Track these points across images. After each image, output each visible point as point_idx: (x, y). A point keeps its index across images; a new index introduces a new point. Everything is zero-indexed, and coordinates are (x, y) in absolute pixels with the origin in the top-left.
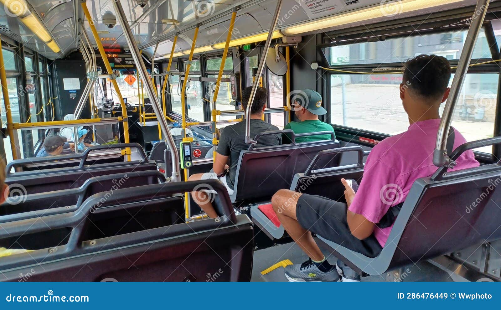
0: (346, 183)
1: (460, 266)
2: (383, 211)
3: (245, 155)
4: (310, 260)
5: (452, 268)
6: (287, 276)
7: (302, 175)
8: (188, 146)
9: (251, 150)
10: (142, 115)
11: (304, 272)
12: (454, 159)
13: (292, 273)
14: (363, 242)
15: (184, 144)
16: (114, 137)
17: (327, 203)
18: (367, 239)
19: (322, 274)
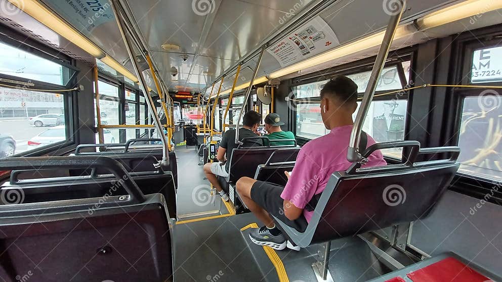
0: (288, 174)
1: (376, 239)
2: (307, 199)
3: (235, 152)
4: (265, 226)
5: (371, 240)
6: (250, 237)
7: (263, 166)
8: (213, 146)
9: (239, 148)
10: (199, 129)
11: (261, 235)
12: (366, 157)
13: (254, 234)
14: (295, 221)
15: (211, 145)
16: (184, 140)
17: (273, 188)
18: (298, 219)
19: (273, 237)
